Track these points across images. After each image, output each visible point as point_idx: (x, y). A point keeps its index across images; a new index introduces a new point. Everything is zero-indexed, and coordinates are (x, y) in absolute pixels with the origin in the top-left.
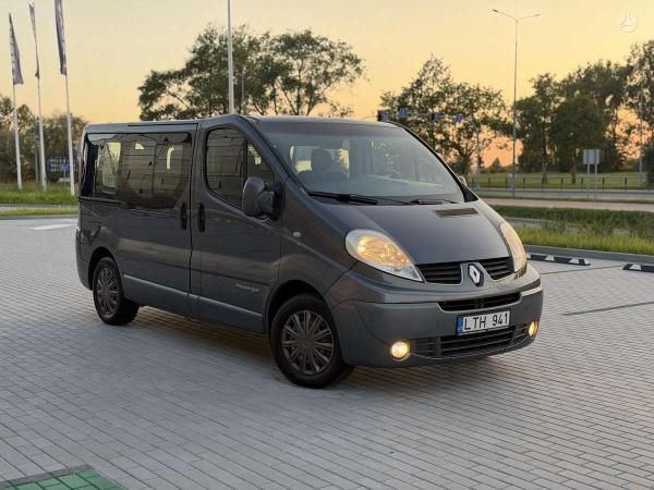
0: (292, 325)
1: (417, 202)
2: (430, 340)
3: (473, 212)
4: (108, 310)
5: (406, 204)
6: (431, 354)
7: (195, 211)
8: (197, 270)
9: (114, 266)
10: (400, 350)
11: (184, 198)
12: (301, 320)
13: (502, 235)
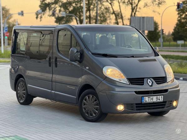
0: (86, 100)
1: (133, 57)
2: (132, 104)
3: (155, 60)
4: (22, 99)
5: (128, 57)
6: (132, 110)
7: (54, 60)
8: (54, 82)
9: (24, 82)
10: (121, 108)
11: (50, 55)
12: (89, 98)
13: (164, 69)
